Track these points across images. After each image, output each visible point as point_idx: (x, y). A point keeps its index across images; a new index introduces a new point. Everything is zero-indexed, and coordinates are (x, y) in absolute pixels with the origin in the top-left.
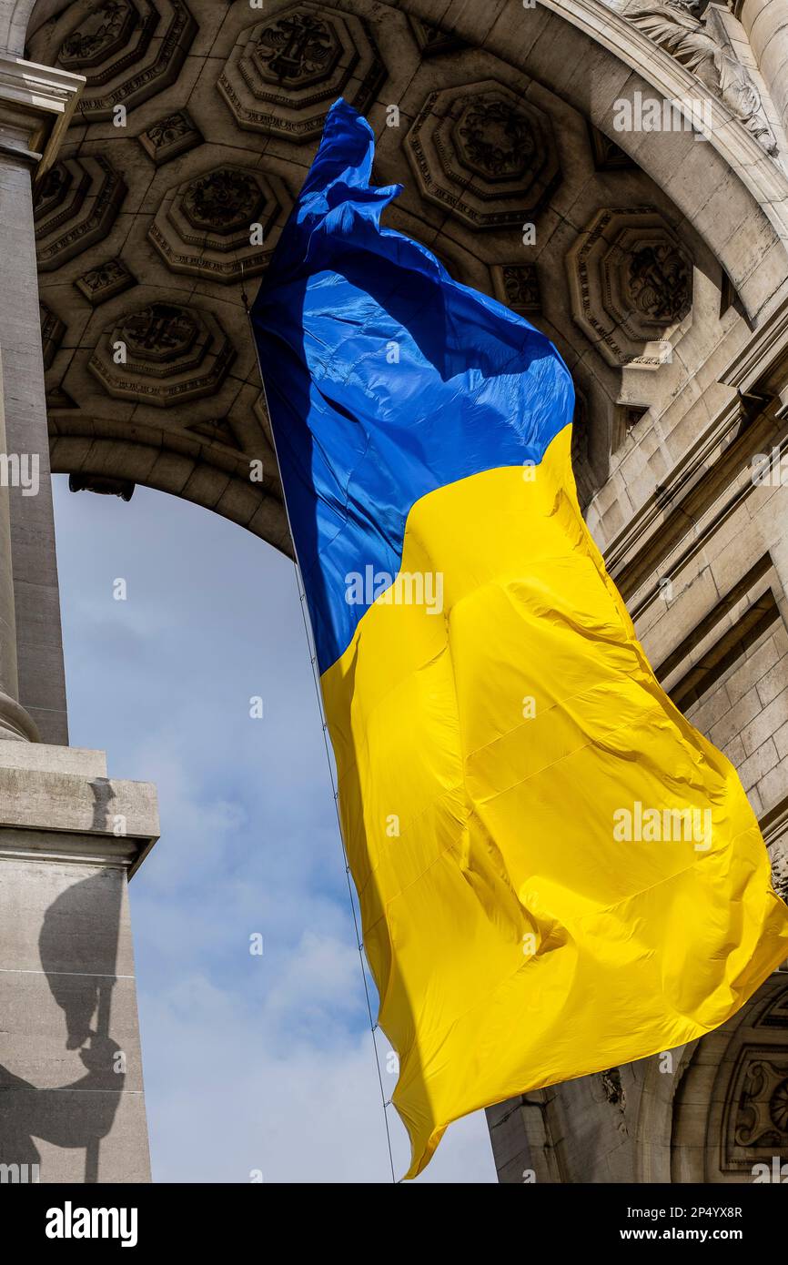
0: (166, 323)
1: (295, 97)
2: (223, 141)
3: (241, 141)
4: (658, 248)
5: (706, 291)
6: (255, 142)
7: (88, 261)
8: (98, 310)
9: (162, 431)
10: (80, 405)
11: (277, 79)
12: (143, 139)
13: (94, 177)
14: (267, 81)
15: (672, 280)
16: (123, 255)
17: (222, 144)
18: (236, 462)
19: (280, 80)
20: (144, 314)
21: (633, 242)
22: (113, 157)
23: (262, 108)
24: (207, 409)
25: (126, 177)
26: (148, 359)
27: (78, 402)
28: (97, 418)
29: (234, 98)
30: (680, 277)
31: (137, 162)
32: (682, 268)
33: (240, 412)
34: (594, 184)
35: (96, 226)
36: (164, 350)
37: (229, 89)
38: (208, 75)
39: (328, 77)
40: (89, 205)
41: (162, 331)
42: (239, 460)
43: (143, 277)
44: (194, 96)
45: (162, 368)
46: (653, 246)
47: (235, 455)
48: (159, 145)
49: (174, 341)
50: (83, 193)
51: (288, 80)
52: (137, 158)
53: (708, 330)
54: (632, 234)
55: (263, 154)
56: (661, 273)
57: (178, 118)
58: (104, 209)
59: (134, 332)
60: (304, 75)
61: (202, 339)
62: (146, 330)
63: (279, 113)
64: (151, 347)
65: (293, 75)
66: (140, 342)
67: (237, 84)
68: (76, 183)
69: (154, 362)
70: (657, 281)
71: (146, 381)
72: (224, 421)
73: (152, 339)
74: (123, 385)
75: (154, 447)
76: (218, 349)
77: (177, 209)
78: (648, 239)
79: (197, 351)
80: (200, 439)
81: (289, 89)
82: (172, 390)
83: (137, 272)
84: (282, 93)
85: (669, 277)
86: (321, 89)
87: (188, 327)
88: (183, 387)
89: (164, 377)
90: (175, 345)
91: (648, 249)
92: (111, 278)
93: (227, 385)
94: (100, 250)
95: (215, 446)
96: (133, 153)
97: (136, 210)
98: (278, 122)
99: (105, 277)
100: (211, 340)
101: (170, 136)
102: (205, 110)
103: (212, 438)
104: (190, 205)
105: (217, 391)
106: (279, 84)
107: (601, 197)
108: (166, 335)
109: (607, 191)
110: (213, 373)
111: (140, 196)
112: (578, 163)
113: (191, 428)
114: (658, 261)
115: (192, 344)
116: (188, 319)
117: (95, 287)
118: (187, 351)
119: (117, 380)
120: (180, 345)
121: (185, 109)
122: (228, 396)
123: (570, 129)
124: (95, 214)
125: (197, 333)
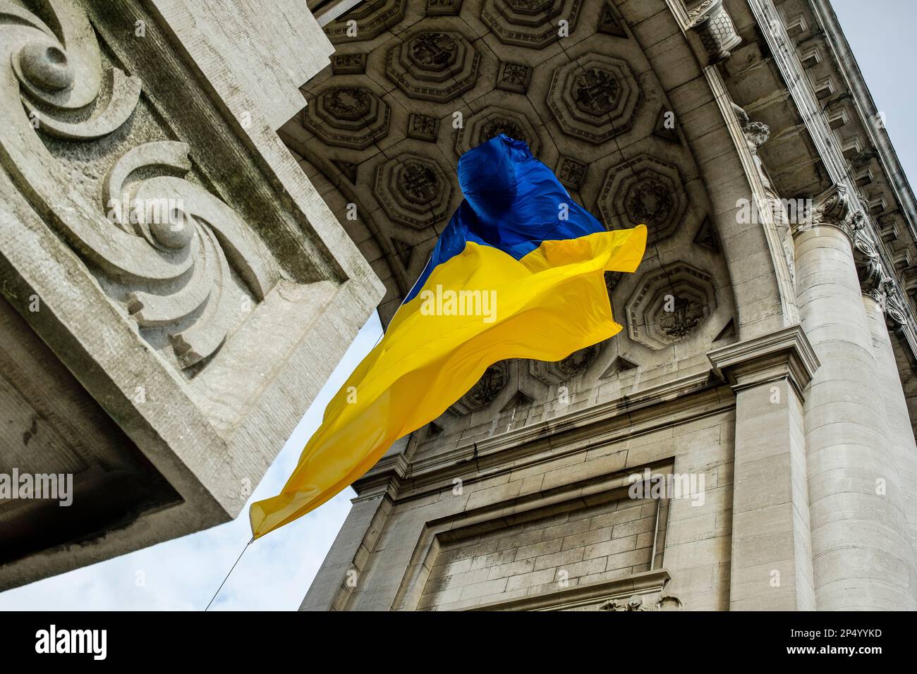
0: (425, 182)
1: (578, 113)
2: (532, 101)
3: (540, 109)
4: (692, 302)
5: (714, 325)
6: (545, 115)
7: (426, 109)
8: (408, 140)
9: (380, 231)
10: (357, 186)
11: (576, 99)
12: (503, 67)
13: (464, 70)
14: (572, 95)
15: (688, 321)
16: (443, 121)
17: (531, 103)
18: (399, 272)
19: (578, 100)
20: (420, 169)
21: (682, 291)
22: (484, 62)
23: (560, 105)
24: (408, 236)
25: (479, 79)
26: (403, 194)
27: (357, 182)
28: (357, 199)
29: (554, 87)
30: (695, 321)
31: (490, 76)
32: (699, 317)
33: (421, 250)
34: (688, 247)
35: (444, 96)
36: (412, 195)
37: (556, 80)
38: (557, 60)
39: (599, 116)
40: (451, 83)
41: (420, 185)
42: (401, 273)
43: (440, 141)
44: (542, 66)
45: (405, 202)
46: (690, 299)
47: (401, 269)
48: (504, 80)
49: (421, 194)
50: (452, 75)
51: (580, 104)
52: (492, 74)
53: (701, 344)
54: (684, 287)
55: (544, 124)
56: (685, 314)
57: (524, 73)
58: (455, 90)
59: (407, 175)
60: (589, 108)
61: (434, 203)
62: (413, 178)
63: (565, 113)
64: (408, 189)
65: (585, 103)
66: (406, 182)
67: (560, 83)
68: (454, 68)
69: (404, 196)
70: (680, 317)
71: (393, 202)
72: (411, 248)
73: (412, 186)
74: (382, 194)
75: (371, 232)
76: (437, 212)
77: (480, 126)
78: (691, 294)
79: (428, 206)
80: (393, 249)
81: (578, 107)
82: (400, 216)
83: (441, 136)
84: (573, 107)
85: (688, 318)
86: (592, 119)
87: (432, 193)
88: (406, 218)
89: (402, 206)
90: (419, 196)
91: (687, 300)
92: (425, 131)
93: (428, 230)
94: (436, 108)
95: (397, 258)
96: (493, 69)
97: (468, 101)
98: (561, 117)
99: (424, 128)
100: (438, 206)
101: (513, 79)
102: (539, 79)
103: (398, 253)
104: (486, 131)
105: (420, 231)
106: (576, 102)
107: (686, 255)
108: (420, 189)
109: (691, 254)
110: (426, 222)
111: (477, 96)
112: (687, 233)
113: (393, 240)
114: (687, 308)
115: (429, 202)
116: (436, 189)
117: (415, 129)
118: (423, 204)
119: (382, 189)
120: (422, 199)
121: (533, 69)
122: (424, 236)
123: (696, 215)
124: (448, 90)
125: (435, 198)
